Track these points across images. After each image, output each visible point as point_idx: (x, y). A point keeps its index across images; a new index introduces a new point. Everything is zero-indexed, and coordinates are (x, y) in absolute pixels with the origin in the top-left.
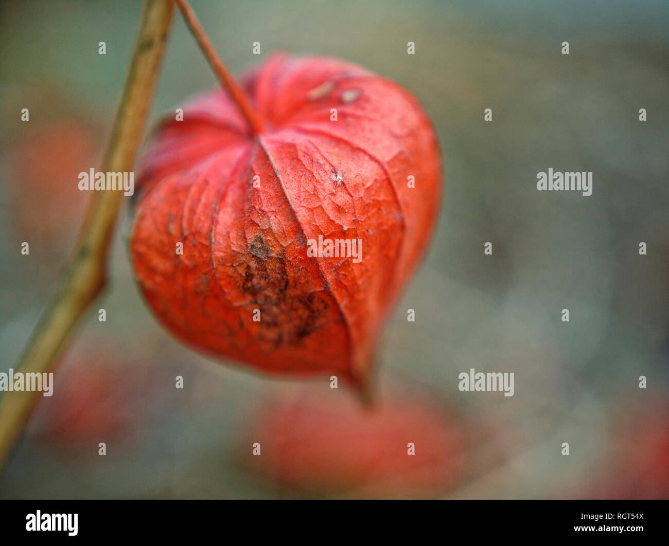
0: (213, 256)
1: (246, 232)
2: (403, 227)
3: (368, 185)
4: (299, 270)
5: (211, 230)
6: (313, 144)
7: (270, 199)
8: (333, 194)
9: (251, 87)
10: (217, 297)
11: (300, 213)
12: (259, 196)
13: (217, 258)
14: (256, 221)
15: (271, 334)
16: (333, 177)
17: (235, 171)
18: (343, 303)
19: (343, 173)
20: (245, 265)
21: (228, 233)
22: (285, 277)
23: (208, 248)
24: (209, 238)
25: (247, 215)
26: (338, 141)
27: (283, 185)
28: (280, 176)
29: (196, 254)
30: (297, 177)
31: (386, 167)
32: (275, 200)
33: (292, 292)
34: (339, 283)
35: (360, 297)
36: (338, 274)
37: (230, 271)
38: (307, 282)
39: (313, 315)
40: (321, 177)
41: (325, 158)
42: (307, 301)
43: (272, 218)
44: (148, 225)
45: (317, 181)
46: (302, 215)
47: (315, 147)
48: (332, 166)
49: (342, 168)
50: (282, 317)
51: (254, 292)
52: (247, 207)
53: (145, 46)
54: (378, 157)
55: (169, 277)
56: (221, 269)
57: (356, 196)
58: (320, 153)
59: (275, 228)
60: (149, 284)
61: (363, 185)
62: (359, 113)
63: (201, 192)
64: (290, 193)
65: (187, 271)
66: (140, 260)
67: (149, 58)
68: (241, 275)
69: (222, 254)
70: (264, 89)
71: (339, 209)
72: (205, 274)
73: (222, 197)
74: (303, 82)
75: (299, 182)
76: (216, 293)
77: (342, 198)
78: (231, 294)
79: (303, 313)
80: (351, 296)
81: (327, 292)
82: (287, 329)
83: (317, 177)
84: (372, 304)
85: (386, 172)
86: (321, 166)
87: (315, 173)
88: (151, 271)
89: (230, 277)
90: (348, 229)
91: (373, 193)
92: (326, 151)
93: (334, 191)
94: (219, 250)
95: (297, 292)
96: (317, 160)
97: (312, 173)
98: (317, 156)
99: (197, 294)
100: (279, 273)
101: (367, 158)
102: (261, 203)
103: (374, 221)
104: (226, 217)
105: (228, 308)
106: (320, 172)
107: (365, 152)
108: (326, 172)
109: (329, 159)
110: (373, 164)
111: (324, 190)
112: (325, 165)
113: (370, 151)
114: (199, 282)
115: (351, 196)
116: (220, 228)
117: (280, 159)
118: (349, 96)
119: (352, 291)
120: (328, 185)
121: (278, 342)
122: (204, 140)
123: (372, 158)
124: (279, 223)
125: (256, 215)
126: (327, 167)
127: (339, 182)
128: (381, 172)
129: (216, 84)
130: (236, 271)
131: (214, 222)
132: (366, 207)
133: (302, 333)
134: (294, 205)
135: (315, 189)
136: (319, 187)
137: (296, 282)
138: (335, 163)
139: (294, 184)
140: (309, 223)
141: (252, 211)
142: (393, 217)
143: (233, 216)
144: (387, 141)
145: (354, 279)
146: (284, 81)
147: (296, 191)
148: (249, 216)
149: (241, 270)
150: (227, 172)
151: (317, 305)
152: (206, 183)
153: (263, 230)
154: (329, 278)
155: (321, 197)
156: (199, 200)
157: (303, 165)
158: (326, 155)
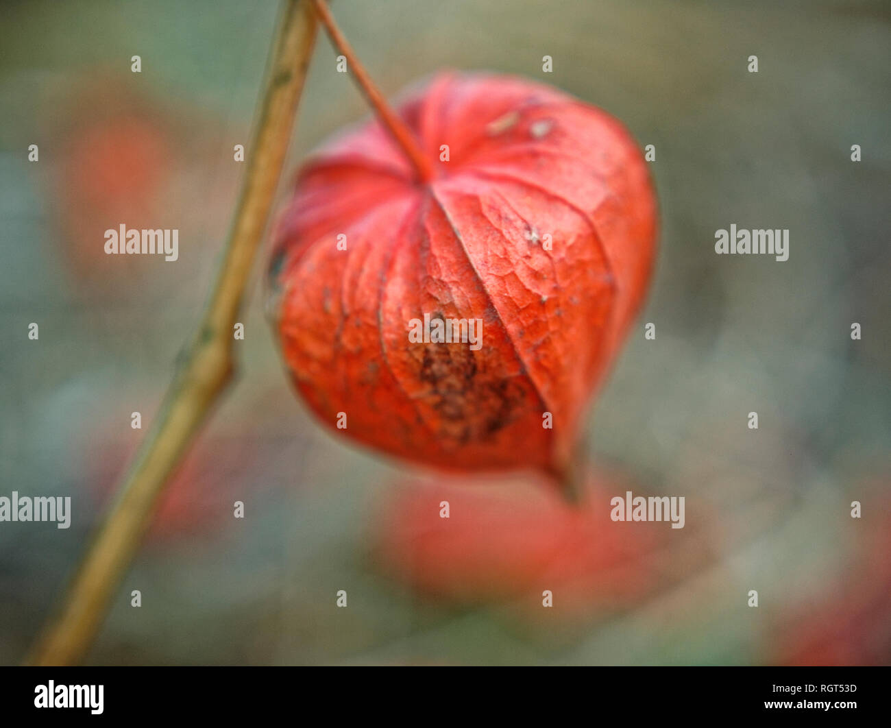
0: (383, 340)
1: (423, 308)
2: (612, 289)
3: (571, 242)
4: (489, 353)
5: (378, 307)
6: (498, 194)
7: (450, 266)
8: (528, 257)
9: (414, 116)
10: (389, 388)
11: (488, 283)
12: (436, 264)
13: (388, 342)
14: (435, 294)
15: (455, 429)
16: (527, 236)
17: (403, 230)
18: (544, 388)
19: (539, 229)
20: (423, 349)
21: (400, 310)
22: (472, 361)
23: (376, 330)
24: (376, 315)
25: (422, 287)
26: (530, 189)
27: (466, 249)
28: (461, 238)
29: (361, 336)
30: (481, 238)
31: (592, 218)
32: (456, 267)
33: (481, 378)
34: (539, 366)
35: (563, 379)
36: (537, 355)
37: (405, 357)
38: (500, 365)
39: (508, 404)
40: (511, 236)
41: (515, 212)
42: (500, 388)
43: (454, 289)
44: (299, 303)
45: (508, 242)
46: (491, 285)
47: (503, 199)
48: (524, 221)
49: (538, 223)
50: (469, 409)
51: (434, 380)
52: (421, 277)
53: (282, 78)
54: (581, 206)
55: (327, 366)
56: (393, 354)
57: (556, 258)
58: (509, 205)
59: (458, 302)
60: (304, 374)
61: (564, 242)
62: (553, 150)
63: (362, 259)
64: (475, 259)
65: (350, 357)
66: (291, 346)
67: (286, 93)
68: (417, 361)
69: (392, 336)
70: (430, 121)
71: (536, 275)
72: (374, 360)
73: (389, 264)
74: (481, 112)
75: (485, 243)
76: (387, 382)
77: (538, 262)
78: (406, 384)
79: (494, 402)
80: (554, 379)
81: (525, 378)
82: (476, 422)
83: (507, 236)
84: (576, 381)
85: (590, 225)
86: (511, 222)
87: (504, 231)
88: (305, 358)
89: (404, 363)
90: (549, 300)
91: (576, 251)
92: (516, 204)
93: (529, 253)
94: (390, 331)
95: (488, 378)
96: (506, 214)
97: (500, 232)
98: (505, 210)
99: (362, 384)
100: (464, 357)
101: (566, 208)
102: (439, 272)
103: (579, 286)
104: (396, 289)
105: (403, 400)
106: (511, 230)
107: (564, 201)
108: (515, 228)
109: (520, 212)
110: (574, 214)
111: (516, 252)
112: (516, 221)
113: (572, 200)
114: (366, 370)
115: (550, 258)
116: (390, 305)
117: (460, 216)
118: (539, 129)
119: (553, 373)
120: (521, 247)
121: (465, 438)
122: (360, 190)
123: (574, 208)
124: (463, 295)
125: (433, 287)
126: (519, 224)
127: (535, 242)
128: (585, 225)
129: (370, 116)
130: (411, 356)
131: (381, 296)
132: (568, 270)
133: (493, 427)
134: (481, 273)
135: (506, 252)
136: (510, 249)
137: (486, 366)
138: (528, 217)
139: (479, 247)
140: (500, 295)
141: (428, 282)
142: (601, 279)
143: (405, 288)
144: (590, 185)
145: (557, 360)
146: (457, 111)
147: (481, 256)
148: (425, 288)
149: (419, 355)
150: (393, 231)
151: (512, 392)
152: (368, 247)
153: (443, 306)
154: (527, 359)
155: (513, 261)
156: (360, 270)
157: (489, 222)
158: (516, 208)
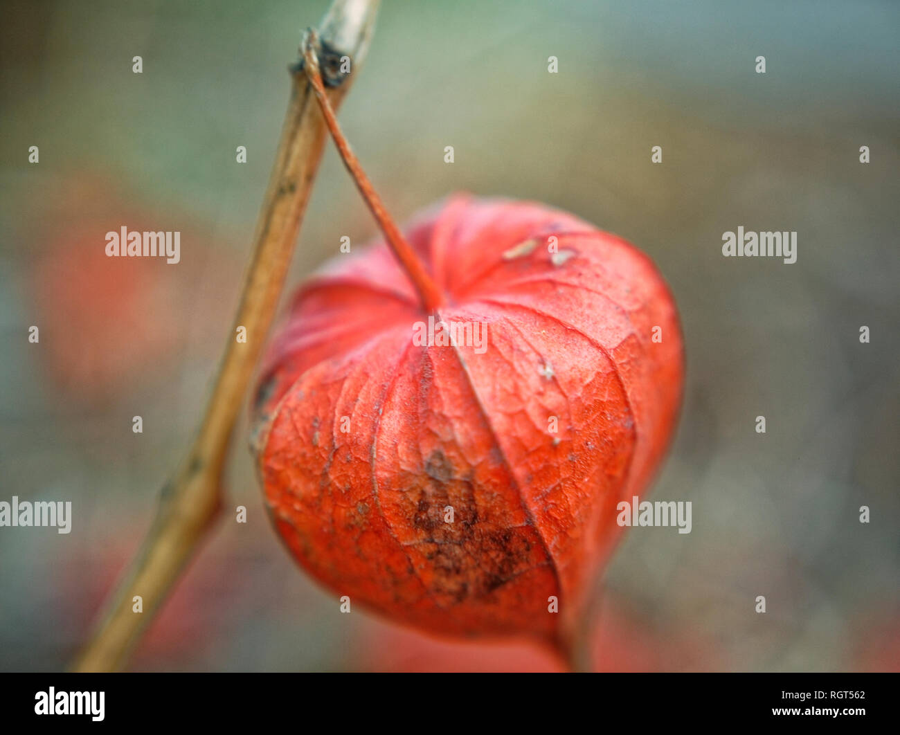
0: (375, 477)
1: (421, 444)
2: (634, 437)
3: (588, 380)
4: (492, 498)
5: (372, 442)
6: (511, 324)
7: (453, 399)
8: (540, 394)
9: (423, 240)
10: (378, 533)
11: (495, 420)
12: (438, 396)
13: (381, 481)
14: (435, 429)
15: (451, 585)
16: (541, 370)
17: (404, 359)
18: (552, 543)
19: (554, 363)
20: (419, 490)
21: (396, 445)
22: (473, 507)
23: (368, 466)
24: (368, 452)
25: (421, 421)
26: (546, 319)
27: (473, 381)
28: (467, 368)
29: (351, 473)
30: (490, 370)
31: (612, 356)
32: (460, 401)
33: (483, 527)
34: (547, 516)
35: (573, 534)
36: (546, 504)
37: (398, 498)
38: (504, 514)
39: (511, 558)
40: (523, 370)
41: (529, 344)
42: (503, 539)
43: (457, 425)
44: (284, 431)
45: (519, 376)
46: (498, 422)
47: (516, 329)
48: (538, 354)
49: (553, 358)
50: (467, 561)
51: (430, 527)
52: (421, 410)
54: (601, 342)
55: (311, 505)
56: (385, 495)
57: (572, 397)
58: (522, 336)
59: (460, 439)
60: (284, 514)
61: (581, 381)
62: (574, 281)
63: (358, 388)
64: (483, 391)
65: (337, 496)
66: (273, 480)
68: (412, 503)
69: (386, 474)
70: (440, 246)
71: (547, 413)
72: (363, 501)
73: (386, 395)
74: (494, 237)
75: (494, 376)
76: (377, 527)
77: (552, 399)
78: (397, 528)
79: (496, 555)
80: (564, 534)
81: (531, 529)
82: (474, 577)
83: (519, 370)
84: (589, 543)
85: (611, 362)
86: (523, 354)
87: (516, 364)
88: (289, 495)
89: (398, 505)
90: (562, 442)
91: (595, 391)
92: (529, 334)
93: (541, 389)
94: (383, 469)
95: (489, 527)
96: (518, 346)
97: (510, 364)
98: (518, 341)
99: (350, 528)
100: (465, 502)
101: (586, 343)
102: (441, 405)
103: (595, 430)
104: (392, 422)
105: (394, 548)
106: (524, 363)
107: (583, 335)
108: (530, 362)
109: (535, 344)
110: (594, 351)
111: (528, 387)
112: (528, 353)
113: (592, 336)
114: (355, 512)
115: (565, 396)
116: (385, 439)
118: (558, 258)
119: (564, 528)
120: (534, 382)
121: (461, 594)
122: (360, 314)
123: (593, 343)
124: (466, 433)
125: (434, 421)
126: (533, 356)
127: (549, 377)
128: (606, 362)
130: (406, 499)
131: (376, 429)
132: (584, 411)
133: (493, 584)
134: (488, 408)
135: (516, 387)
136: (521, 384)
137: (488, 514)
138: (543, 350)
139: (487, 380)
140: (508, 433)
141: (428, 416)
142: (623, 424)
143: (402, 422)
144: (613, 320)
145: (567, 510)
146: (468, 236)
147: (488, 390)
148: (424, 423)
149: (413, 498)
150: (393, 360)
151: (515, 545)
152: (366, 375)
153: (444, 443)
154: (534, 509)
155: (524, 397)
156: (355, 400)
157: (499, 353)
158: (530, 339)
